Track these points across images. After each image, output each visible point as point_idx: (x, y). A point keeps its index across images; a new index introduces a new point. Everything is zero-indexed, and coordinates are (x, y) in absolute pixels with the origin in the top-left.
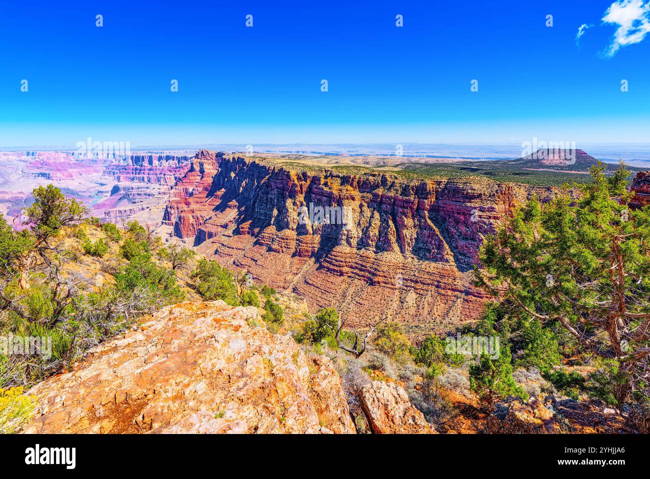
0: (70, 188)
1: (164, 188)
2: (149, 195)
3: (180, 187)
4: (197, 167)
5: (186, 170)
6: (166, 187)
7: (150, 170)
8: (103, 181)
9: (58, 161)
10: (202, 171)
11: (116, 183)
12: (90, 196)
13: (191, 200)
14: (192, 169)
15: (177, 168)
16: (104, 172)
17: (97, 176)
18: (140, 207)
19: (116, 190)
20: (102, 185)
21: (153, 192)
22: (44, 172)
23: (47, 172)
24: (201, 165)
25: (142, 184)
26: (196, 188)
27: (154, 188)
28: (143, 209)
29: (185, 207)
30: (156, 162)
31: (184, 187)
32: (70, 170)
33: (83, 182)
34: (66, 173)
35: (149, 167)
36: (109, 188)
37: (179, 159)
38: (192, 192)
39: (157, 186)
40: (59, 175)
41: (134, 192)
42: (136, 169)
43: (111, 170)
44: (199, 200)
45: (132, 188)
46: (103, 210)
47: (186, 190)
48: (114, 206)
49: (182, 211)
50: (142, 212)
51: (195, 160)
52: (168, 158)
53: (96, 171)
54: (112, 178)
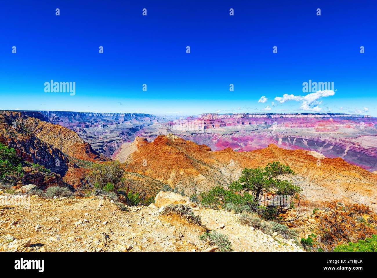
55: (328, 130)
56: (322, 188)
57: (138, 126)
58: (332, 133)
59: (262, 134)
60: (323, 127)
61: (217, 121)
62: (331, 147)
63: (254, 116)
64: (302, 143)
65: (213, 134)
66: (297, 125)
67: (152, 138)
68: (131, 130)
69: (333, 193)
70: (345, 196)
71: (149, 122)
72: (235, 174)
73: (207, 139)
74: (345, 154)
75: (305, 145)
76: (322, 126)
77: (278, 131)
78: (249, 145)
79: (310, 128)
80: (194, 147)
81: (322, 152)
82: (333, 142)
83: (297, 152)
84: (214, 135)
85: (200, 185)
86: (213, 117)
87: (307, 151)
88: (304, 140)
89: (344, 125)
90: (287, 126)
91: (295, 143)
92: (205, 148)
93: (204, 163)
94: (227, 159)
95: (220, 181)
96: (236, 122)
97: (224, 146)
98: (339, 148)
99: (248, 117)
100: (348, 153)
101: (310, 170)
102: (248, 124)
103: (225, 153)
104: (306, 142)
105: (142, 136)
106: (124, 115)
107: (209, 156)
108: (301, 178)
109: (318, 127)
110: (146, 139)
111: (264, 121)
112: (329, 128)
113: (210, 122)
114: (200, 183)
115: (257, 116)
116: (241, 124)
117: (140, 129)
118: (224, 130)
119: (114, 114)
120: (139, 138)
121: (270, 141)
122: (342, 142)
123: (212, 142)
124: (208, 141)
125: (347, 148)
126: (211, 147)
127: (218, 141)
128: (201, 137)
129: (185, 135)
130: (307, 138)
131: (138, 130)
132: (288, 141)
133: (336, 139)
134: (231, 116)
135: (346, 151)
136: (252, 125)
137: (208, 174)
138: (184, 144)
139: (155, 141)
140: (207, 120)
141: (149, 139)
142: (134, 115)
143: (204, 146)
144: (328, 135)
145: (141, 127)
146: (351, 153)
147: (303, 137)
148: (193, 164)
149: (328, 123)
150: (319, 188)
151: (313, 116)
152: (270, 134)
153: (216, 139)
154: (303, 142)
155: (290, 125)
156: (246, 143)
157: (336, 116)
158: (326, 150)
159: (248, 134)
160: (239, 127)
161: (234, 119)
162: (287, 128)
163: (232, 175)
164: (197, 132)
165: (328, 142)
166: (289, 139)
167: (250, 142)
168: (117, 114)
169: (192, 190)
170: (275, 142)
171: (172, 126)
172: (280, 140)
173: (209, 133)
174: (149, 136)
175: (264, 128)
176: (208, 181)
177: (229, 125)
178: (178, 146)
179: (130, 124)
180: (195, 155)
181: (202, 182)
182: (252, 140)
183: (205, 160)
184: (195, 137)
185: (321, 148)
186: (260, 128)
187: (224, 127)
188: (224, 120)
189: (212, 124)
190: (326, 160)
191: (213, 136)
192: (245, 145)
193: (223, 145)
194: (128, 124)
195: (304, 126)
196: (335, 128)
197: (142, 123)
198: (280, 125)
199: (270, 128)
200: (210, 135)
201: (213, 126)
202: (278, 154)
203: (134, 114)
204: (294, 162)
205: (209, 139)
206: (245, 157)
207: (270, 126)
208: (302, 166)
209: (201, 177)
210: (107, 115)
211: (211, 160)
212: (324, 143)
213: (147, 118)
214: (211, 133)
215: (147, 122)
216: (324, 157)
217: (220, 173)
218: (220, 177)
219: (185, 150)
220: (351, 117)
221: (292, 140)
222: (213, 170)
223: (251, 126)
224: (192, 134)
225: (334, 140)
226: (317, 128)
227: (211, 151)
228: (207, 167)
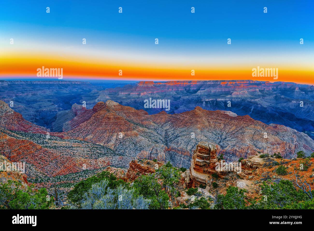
56: (234, 139)
59: (190, 98)
62: (241, 107)
63: (183, 83)
69: (243, 143)
70: (251, 144)
72: (168, 133)
74: (251, 112)
75: (222, 106)
77: (202, 95)
80: (133, 111)
81: (235, 112)
82: (243, 104)
83: (217, 113)
87: (224, 111)
92: (143, 112)
93: (142, 126)
94: (161, 120)
98: (247, 108)
100: (253, 112)
101: (226, 126)
103: (160, 116)
104: (223, 104)
107: (146, 119)
108: (220, 132)
114: (139, 143)
115: (186, 83)
118: (159, 96)
121: (196, 104)
122: (249, 103)
125: (253, 108)
130: (224, 101)
133: (245, 101)
135: (252, 110)
137: (145, 135)
138: (123, 109)
140: (144, 88)
146: (255, 111)
147: (221, 100)
148: (132, 127)
149: (240, 88)
150: (233, 139)
152: (196, 99)
154: (221, 104)
157: (245, 82)
158: (238, 109)
160: (172, 93)
162: (209, 93)
163: (166, 134)
165: (239, 104)
166: (211, 102)
167: (180, 106)
170: (200, 105)
172: (204, 103)
175: (191, 93)
176: (146, 141)
178: (117, 112)
180: (134, 119)
181: (141, 142)
182: (182, 104)
183: (143, 122)
185: (234, 108)
186: (188, 94)
190: (238, 117)
192: (176, 108)
198: (204, 91)
199: (196, 94)
202: (202, 114)
204: (214, 120)
206: (176, 118)
207: (196, 92)
208: (221, 124)
209: (139, 138)
211: (148, 122)
212: (237, 104)
216: (236, 115)
217: (156, 133)
218: (156, 137)
221: (213, 102)
222: (150, 131)
223: (181, 92)
225: (243, 101)
227: (147, 114)
228: (145, 129)
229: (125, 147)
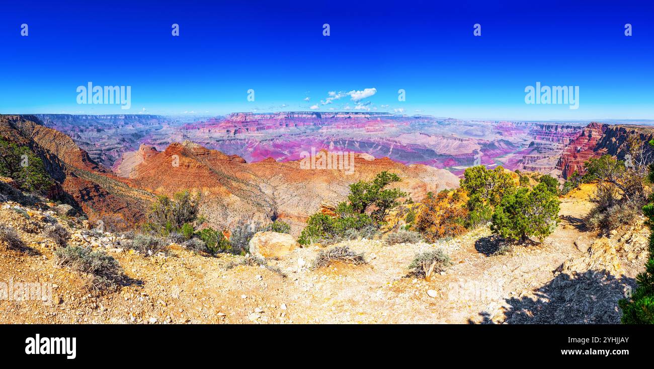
0: (509, 141)
1: (561, 146)
2: (551, 149)
3: (572, 146)
4: (586, 134)
5: (578, 135)
6: (562, 145)
7: (555, 134)
8: (526, 139)
9: (507, 127)
10: (590, 136)
11: (533, 140)
12: (518, 146)
13: (578, 155)
14: (583, 135)
15: (572, 133)
16: (528, 134)
17: (523, 136)
18: (544, 156)
19: (532, 144)
20: (525, 140)
21: (553, 147)
22: (500, 131)
23: (501, 131)
24: (590, 132)
25: (548, 142)
26: (583, 148)
27: (555, 145)
28: (545, 157)
29: (573, 160)
30: (559, 130)
31: (575, 146)
32: (512, 131)
33: (516, 138)
34: (509, 133)
35: (555, 132)
36: (528, 143)
37: (575, 128)
38: (580, 150)
39: (557, 144)
40: (506, 133)
41: (542, 146)
42: (546, 133)
43: (532, 133)
44: (584, 155)
45: (542, 144)
46: (523, 155)
47: (576, 148)
48: (529, 154)
49: (570, 162)
50: (544, 159)
51: (586, 129)
52: (568, 127)
53: (524, 133)
54: (531, 137)
55: (376, 131)
57: (142, 131)
58: (380, 133)
59: (311, 138)
60: (372, 128)
61: (252, 123)
62: (380, 147)
63: (300, 116)
64: (354, 146)
65: (247, 141)
66: (348, 126)
67: (162, 147)
68: (133, 136)
71: (157, 125)
72: (279, 191)
73: (239, 147)
74: (390, 153)
75: (357, 148)
76: (371, 126)
77: (328, 133)
78: (296, 152)
79: (361, 129)
80: (222, 158)
81: (372, 154)
82: (381, 142)
84: (249, 142)
85: (232, 208)
86: (247, 118)
87: (359, 154)
88: (356, 142)
89: (389, 125)
90: (338, 127)
91: (347, 146)
92: (237, 159)
93: (236, 180)
94: (268, 172)
95: (260, 202)
96: (278, 124)
97: (263, 155)
98: (385, 148)
99: (293, 117)
100: (392, 152)
101: (362, 173)
102: (293, 126)
103: (265, 165)
104: (357, 145)
105: (148, 143)
106: (124, 117)
107: (243, 170)
109: (368, 127)
110: (154, 148)
111: (313, 122)
112: (377, 128)
113: (243, 124)
114: (233, 206)
115: (304, 116)
116: (285, 127)
117: (145, 134)
118: (262, 135)
119: (112, 116)
120: (144, 146)
121: (321, 146)
122: (388, 142)
123: (247, 151)
124: (242, 150)
125: (392, 147)
126: (245, 158)
127: (256, 149)
128: (230, 144)
129: (208, 143)
130: (359, 140)
131: (143, 136)
132: (340, 144)
133: (383, 139)
134: (271, 117)
135: (391, 150)
136: (299, 127)
137: (242, 193)
138: (207, 154)
139: (166, 151)
140: (238, 122)
141: (158, 148)
142: (137, 117)
143: (235, 157)
144: (376, 135)
145: (147, 132)
146: (394, 151)
147: (354, 139)
148: (222, 181)
149: (377, 122)
151: (363, 116)
152: (321, 138)
153: (251, 147)
154: (355, 144)
155: (342, 126)
156: (292, 150)
157: (383, 115)
158: (375, 151)
159: (293, 139)
160: (283, 130)
161: (275, 120)
162: (338, 130)
163: (275, 193)
164: (224, 138)
165: (377, 143)
166: (341, 142)
167: (297, 149)
168: (115, 116)
169: (221, 215)
170: (326, 147)
171: (189, 131)
172: (332, 143)
173: (241, 140)
174: (158, 144)
175: (313, 130)
176: (243, 203)
177: (269, 127)
178: (198, 157)
179: (132, 128)
180: (224, 170)
181: (235, 204)
182: (299, 146)
183: (238, 175)
184: (222, 145)
185: (371, 149)
186: (308, 131)
187: (262, 131)
188: (262, 122)
189: (246, 128)
190: (375, 161)
191: (247, 143)
192: (291, 153)
193: (261, 154)
194: (129, 128)
195: (355, 127)
196: (382, 127)
197: (147, 127)
198: (330, 126)
199: (320, 131)
200: (243, 141)
201: (247, 129)
203: (136, 115)
205: (242, 146)
206: (291, 168)
207: (319, 128)
209: (233, 198)
210: (102, 117)
211: (246, 175)
212: (374, 143)
213: (154, 121)
214: (245, 139)
215: (154, 126)
216: (374, 158)
217: (259, 191)
218: (259, 197)
219: (209, 163)
220: (394, 117)
221: (344, 143)
222: (249, 188)
223: (297, 128)
224: (218, 141)
225: (381, 140)
226: (367, 129)
227: (245, 162)
228: (241, 185)
229: (211, 209)
